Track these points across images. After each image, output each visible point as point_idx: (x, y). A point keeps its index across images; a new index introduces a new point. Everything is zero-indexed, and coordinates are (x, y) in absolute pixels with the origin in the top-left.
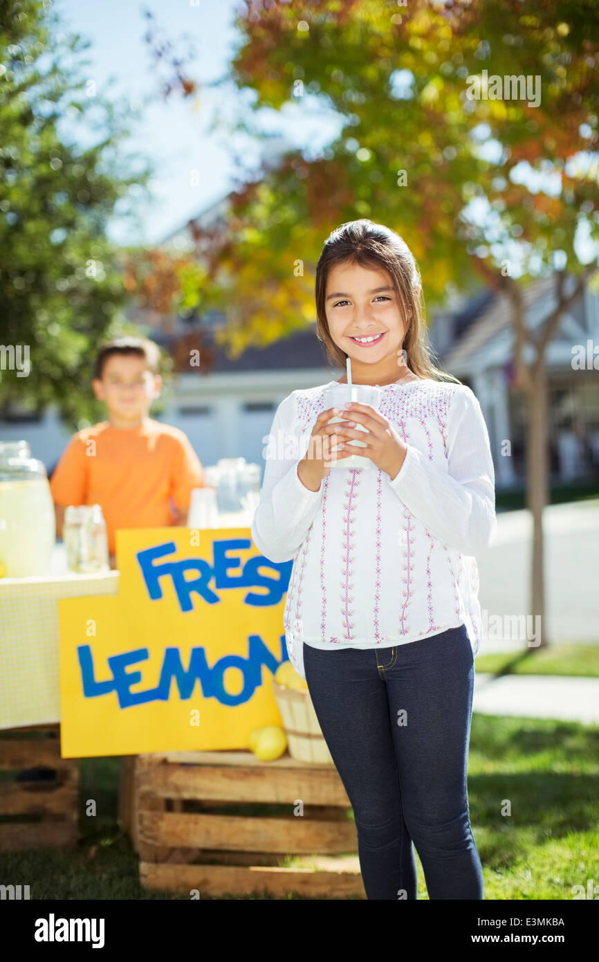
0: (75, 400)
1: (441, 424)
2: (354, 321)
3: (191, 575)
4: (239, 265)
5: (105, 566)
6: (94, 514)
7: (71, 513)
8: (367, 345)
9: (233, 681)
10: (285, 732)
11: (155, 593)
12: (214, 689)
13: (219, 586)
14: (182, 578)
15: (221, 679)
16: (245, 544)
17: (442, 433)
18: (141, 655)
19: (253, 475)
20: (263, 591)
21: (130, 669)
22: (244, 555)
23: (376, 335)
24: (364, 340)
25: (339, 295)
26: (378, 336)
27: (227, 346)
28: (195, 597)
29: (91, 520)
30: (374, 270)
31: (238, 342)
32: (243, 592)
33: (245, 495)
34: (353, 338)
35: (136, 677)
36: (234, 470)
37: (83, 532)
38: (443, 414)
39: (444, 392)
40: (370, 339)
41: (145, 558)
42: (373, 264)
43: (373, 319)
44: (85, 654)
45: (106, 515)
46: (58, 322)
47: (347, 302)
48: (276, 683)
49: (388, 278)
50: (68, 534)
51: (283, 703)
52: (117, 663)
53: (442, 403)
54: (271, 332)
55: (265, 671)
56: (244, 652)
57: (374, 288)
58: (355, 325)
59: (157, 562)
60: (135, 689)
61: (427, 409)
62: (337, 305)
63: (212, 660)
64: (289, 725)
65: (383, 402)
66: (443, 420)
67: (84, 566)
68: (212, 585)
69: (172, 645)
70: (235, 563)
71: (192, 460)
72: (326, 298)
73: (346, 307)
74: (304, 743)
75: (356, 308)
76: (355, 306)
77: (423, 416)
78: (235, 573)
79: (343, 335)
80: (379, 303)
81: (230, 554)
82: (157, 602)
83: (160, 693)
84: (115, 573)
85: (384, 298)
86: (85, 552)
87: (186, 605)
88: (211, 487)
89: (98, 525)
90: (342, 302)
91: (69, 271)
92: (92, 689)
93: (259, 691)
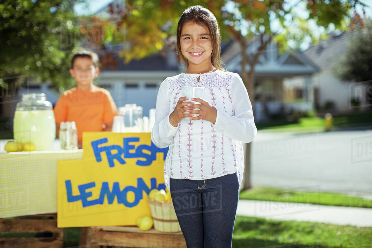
0: (59, 79)
1: (227, 90)
2: (191, 46)
3: (114, 152)
4: (130, 25)
5: (76, 148)
6: (72, 125)
7: (63, 125)
8: (196, 56)
9: (131, 197)
10: (153, 218)
11: (99, 159)
12: (122, 200)
13: (126, 157)
14: (110, 153)
15: (126, 196)
16: (137, 139)
17: (228, 93)
18: (92, 185)
19: (139, 111)
20: (144, 159)
21: (87, 191)
22: (137, 144)
23: (200, 52)
24: (195, 54)
25: (187, 35)
26: (201, 53)
27: (124, 58)
28: (116, 161)
29: (71, 128)
30: (202, 26)
31: (129, 57)
32: (135, 160)
33: (137, 119)
34: (190, 52)
35: (90, 194)
36: (132, 109)
37: (68, 133)
38: (228, 85)
39: (228, 76)
40: (197, 54)
41: (95, 144)
42: (202, 23)
43: (200, 46)
44: (68, 184)
45: (77, 126)
46: (53, 46)
47: (189, 38)
48: (149, 199)
49: (208, 30)
50: (61, 134)
51: (152, 207)
52: (82, 188)
53: (227, 81)
54: (142, 53)
55: (144, 194)
56: (135, 185)
57: (201, 33)
58: (192, 47)
59: (100, 146)
60: (89, 199)
61: (221, 83)
62: (185, 39)
63: (122, 188)
64: (154, 216)
65: (203, 80)
66: (228, 88)
67: (68, 147)
68: (123, 156)
69: (105, 181)
70: (132, 147)
71: (113, 105)
72: (181, 36)
73: (189, 40)
74: (161, 223)
75: (193, 41)
76: (193, 39)
77: (220, 86)
78: (132, 151)
79: (186, 51)
80: (203, 39)
81: (131, 144)
82: (99, 163)
83: (100, 201)
84: (81, 150)
85: (205, 38)
86: (68, 141)
87: (112, 165)
88: (122, 115)
89: (74, 130)
90: (188, 38)
91: (58, 24)
92: (71, 198)
93: (142, 202)
